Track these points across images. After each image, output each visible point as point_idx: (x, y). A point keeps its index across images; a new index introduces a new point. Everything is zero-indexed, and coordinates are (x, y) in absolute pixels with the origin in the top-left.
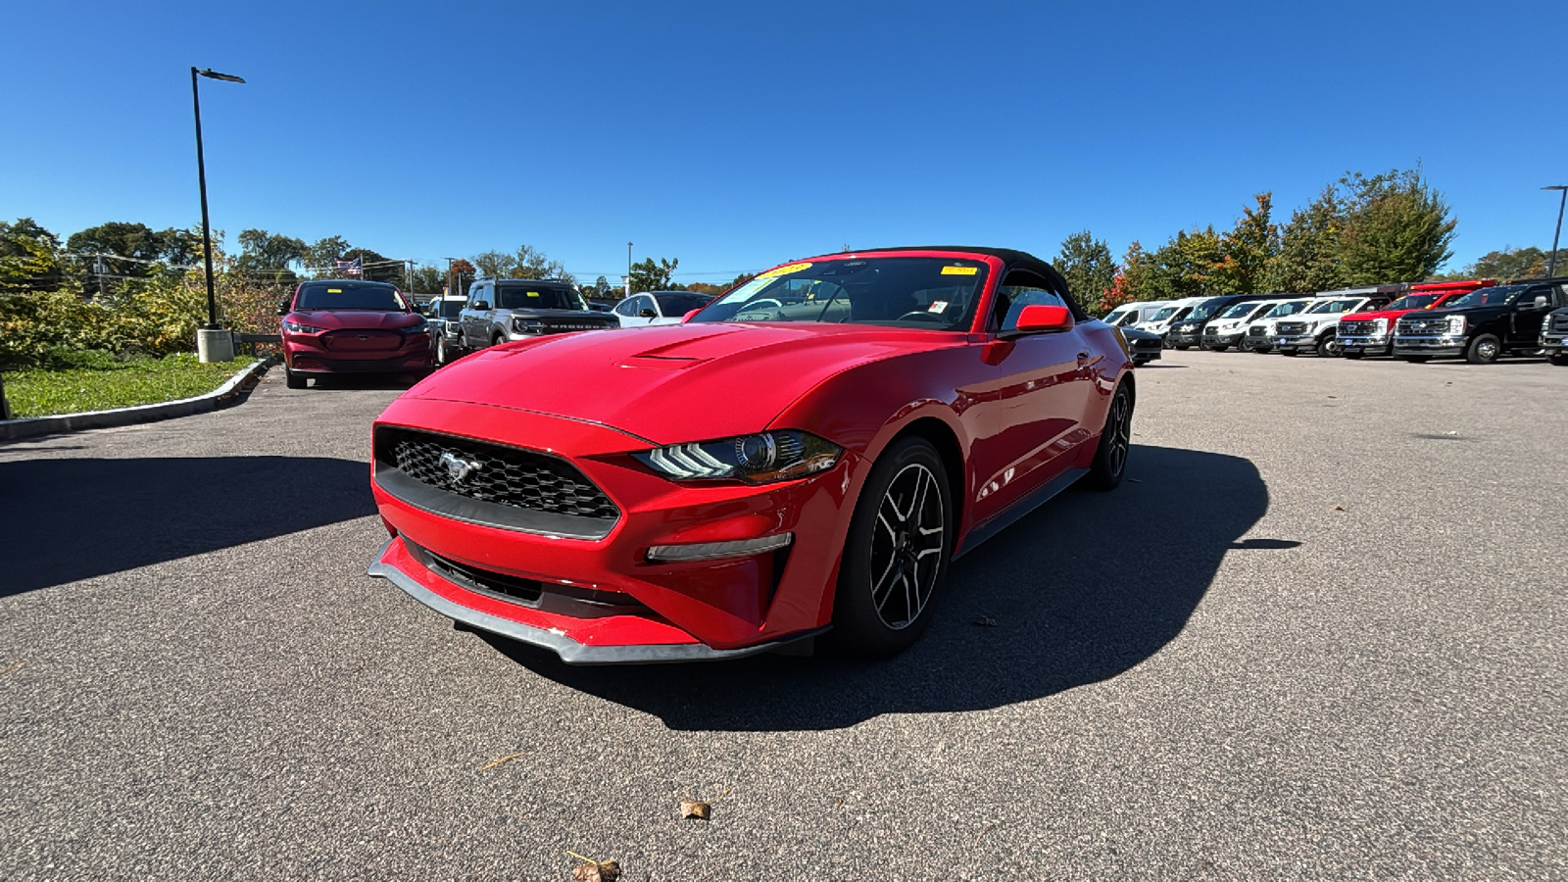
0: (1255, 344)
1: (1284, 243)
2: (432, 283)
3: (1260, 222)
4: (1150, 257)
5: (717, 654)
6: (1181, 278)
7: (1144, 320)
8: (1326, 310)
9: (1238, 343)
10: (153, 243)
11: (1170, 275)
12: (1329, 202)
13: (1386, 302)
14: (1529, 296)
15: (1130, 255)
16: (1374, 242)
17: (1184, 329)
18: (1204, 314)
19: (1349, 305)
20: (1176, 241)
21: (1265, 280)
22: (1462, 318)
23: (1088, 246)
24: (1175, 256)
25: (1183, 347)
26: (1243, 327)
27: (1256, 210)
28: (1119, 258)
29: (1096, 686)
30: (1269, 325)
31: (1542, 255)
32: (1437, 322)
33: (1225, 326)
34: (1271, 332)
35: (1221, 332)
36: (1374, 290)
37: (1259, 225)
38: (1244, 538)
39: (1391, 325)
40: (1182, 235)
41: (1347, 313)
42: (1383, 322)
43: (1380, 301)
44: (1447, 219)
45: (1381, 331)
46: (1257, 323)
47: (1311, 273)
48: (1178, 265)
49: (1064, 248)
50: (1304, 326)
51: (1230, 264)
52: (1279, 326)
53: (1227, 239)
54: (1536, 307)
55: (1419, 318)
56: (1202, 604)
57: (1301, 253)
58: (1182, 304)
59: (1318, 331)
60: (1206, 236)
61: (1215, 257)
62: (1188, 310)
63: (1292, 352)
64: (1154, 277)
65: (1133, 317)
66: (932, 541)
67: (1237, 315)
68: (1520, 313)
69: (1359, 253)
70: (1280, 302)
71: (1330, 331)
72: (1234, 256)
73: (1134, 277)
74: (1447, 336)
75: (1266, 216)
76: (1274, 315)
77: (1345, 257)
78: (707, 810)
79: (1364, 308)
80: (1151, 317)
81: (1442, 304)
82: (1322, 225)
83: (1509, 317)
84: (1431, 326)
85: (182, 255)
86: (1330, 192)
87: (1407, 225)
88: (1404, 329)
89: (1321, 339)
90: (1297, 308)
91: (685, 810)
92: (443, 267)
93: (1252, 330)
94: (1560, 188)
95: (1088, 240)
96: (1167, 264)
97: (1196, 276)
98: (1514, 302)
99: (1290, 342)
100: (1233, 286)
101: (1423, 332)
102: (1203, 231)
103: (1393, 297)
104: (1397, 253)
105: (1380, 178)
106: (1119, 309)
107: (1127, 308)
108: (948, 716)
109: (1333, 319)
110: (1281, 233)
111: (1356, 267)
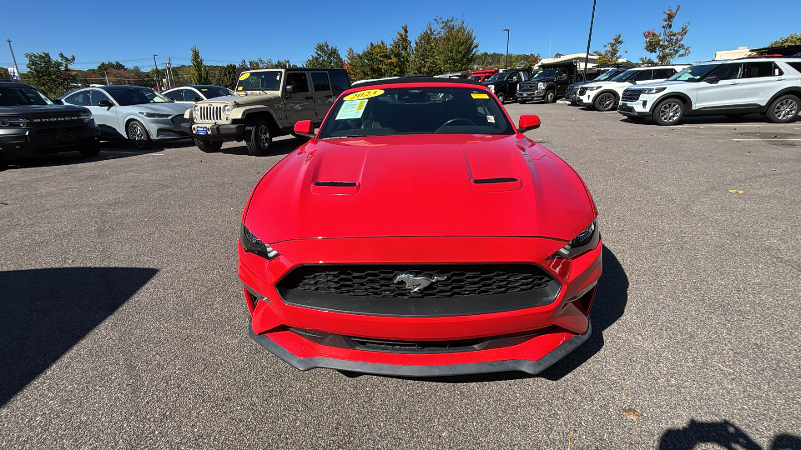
1: (416, 50)
3: (404, 39)
4: (359, 56)
6: (374, 66)
11: (369, 65)
12: (431, 30)
14: (511, 77)
15: (349, 55)
16: (451, 51)
20: (370, 47)
22: (493, 86)
23: (328, 49)
24: (369, 55)
27: (402, 32)
31: (488, 56)
36: (460, 74)
40: (372, 45)
44: (475, 42)
48: (372, 60)
49: (316, 50)
51: (394, 60)
53: (391, 47)
54: (514, 81)
57: (422, 55)
60: (381, 45)
61: (386, 56)
64: (362, 66)
68: (509, 83)
69: (447, 56)
72: (395, 56)
73: (354, 66)
75: (406, 36)
82: (428, 42)
83: (506, 85)
86: (430, 26)
87: (463, 43)
94: (507, 30)
95: (327, 46)
96: (367, 60)
97: (380, 66)
98: (507, 79)
100: (397, 71)
102: (380, 43)
110: (413, 45)
111: (446, 62)
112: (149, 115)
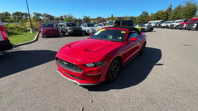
0: (167, 27)
1: (173, 12)
2: (58, 19)
4: (154, 14)
5: (94, 85)
6: (158, 17)
7: (152, 23)
8: (177, 23)
9: (164, 27)
10: (22, 14)
11: (156, 17)
13: (186, 21)
16: (186, 12)
17: (157, 25)
18: (160, 23)
19: (181, 22)
21: (170, 17)
22: (196, 24)
24: (157, 14)
25: (157, 28)
26: (165, 25)
27: (170, 7)
28: (150, 14)
29: (135, 86)
30: (169, 25)
32: (193, 25)
33: (163, 25)
34: (169, 26)
35: (162, 26)
36: (185, 20)
37: (170, 9)
38: (157, 63)
39: (186, 25)
40: (159, 11)
41: (180, 23)
42: (185, 24)
43: (185, 21)
45: (185, 25)
46: (167, 24)
47: (177, 16)
50: (174, 25)
51: (165, 15)
52: (171, 25)
53: (165, 11)
55: (190, 24)
56: (149, 74)
57: (175, 13)
58: (157, 21)
59: (176, 26)
61: (163, 14)
62: (158, 22)
63: (172, 29)
64: (154, 17)
65: (151, 23)
66: (118, 69)
67: (165, 23)
69: (184, 13)
70: (171, 21)
71: (178, 26)
72: (166, 14)
73: (152, 17)
74: (194, 27)
75: (171, 8)
76: (170, 23)
77: (182, 14)
78: (92, 101)
79: (183, 22)
80: (153, 23)
81: (194, 22)
82: (179, 9)
84: (192, 25)
85: (26, 16)
86: (181, 4)
87: (192, 9)
88: (188, 25)
89: (176, 27)
90: (174, 22)
91: (90, 101)
92: (59, 17)
93: (167, 25)
95: (145, 12)
97: (160, 17)
99: (172, 27)
101: (191, 26)
102: (162, 10)
103: (187, 20)
104: (190, 13)
105: (189, 2)
106: (149, 22)
107: (150, 22)
108: (118, 90)
109: (178, 24)
110: (173, 10)
111: (184, 15)
112: (91, 29)
